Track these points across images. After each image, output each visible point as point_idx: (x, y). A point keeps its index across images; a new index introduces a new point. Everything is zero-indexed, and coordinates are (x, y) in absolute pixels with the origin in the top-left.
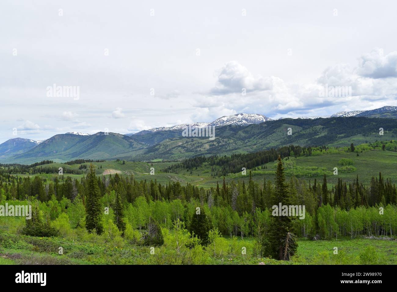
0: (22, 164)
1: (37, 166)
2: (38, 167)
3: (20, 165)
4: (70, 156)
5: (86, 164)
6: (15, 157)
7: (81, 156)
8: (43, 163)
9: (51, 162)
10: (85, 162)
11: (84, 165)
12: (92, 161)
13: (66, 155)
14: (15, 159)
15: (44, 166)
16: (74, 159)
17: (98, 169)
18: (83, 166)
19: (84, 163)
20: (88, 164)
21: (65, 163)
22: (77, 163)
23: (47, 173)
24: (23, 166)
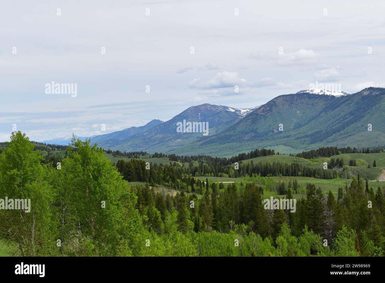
0: (214, 156)
1: (242, 161)
2: (245, 162)
3: (212, 159)
4: (307, 139)
5: (341, 156)
6: (201, 142)
7: (330, 139)
8: (255, 154)
9: (270, 153)
10: (339, 152)
11: (338, 160)
12: (354, 151)
13: (298, 138)
14: (202, 145)
15: (256, 161)
16: (316, 147)
17: (369, 167)
18: (335, 161)
19: (338, 154)
20: (347, 157)
21: (299, 156)
22: (324, 155)
23: (264, 174)
24: (217, 160)
